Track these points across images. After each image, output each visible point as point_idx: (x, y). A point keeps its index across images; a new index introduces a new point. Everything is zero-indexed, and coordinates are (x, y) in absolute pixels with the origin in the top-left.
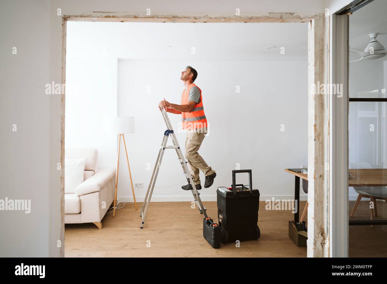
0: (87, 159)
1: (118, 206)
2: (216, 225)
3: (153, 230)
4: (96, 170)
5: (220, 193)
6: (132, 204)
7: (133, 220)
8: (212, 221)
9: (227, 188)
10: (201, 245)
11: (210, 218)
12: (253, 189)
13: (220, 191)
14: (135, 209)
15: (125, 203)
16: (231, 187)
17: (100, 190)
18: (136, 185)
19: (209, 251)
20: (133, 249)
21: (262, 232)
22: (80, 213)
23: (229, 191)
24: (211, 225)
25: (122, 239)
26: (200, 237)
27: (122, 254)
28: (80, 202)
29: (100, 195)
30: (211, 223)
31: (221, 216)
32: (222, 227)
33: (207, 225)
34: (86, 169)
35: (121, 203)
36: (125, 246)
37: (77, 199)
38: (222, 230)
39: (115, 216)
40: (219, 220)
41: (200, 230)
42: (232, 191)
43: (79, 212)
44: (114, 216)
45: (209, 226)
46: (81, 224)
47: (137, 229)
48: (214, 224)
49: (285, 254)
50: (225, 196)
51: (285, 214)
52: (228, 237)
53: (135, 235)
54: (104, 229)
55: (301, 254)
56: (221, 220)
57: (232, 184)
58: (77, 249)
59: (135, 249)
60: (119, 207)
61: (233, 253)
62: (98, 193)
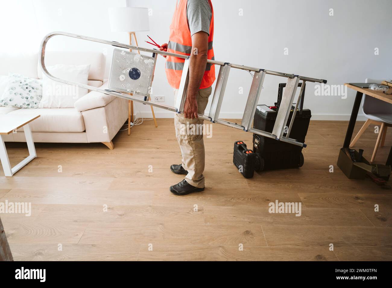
0: (90, 65)
1: (135, 121)
2: (251, 152)
3: (174, 152)
4: (104, 80)
5: (259, 113)
6: (152, 120)
7: (151, 139)
8: (245, 146)
9: (269, 107)
10: (230, 173)
11: (243, 142)
12: (304, 109)
13: (260, 110)
14: (155, 126)
15: (144, 119)
16: (274, 105)
17: (106, 105)
18: (157, 99)
19: (239, 182)
20: (147, 176)
21: (305, 158)
22: (85, 131)
23: (272, 110)
24: (244, 151)
25: (135, 163)
26: (228, 163)
27: (132, 182)
28: (83, 118)
29: (106, 111)
30: (244, 150)
31: (257, 141)
32: (258, 154)
33: (238, 151)
34: (90, 79)
35: (139, 119)
36: (137, 172)
37: (78, 115)
38: (257, 157)
39: (131, 133)
40: (254, 145)
41: (229, 154)
42: (275, 110)
43: (82, 131)
44: (129, 134)
45: (242, 152)
46: (88, 143)
47: (154, 150)
48: (248, 151)
49: (334, 187)
50: (265, 117)
51: (330, 136)
52: (264, 165)
53: (152, 158)
54: (115, 150)
55: (354, 188)
56: (256, 145)
57: (277, 102)
58: (79, 174)
59: (149, 176)
60: (137, 123)
61: (268, 185)
62: (103, 108)
